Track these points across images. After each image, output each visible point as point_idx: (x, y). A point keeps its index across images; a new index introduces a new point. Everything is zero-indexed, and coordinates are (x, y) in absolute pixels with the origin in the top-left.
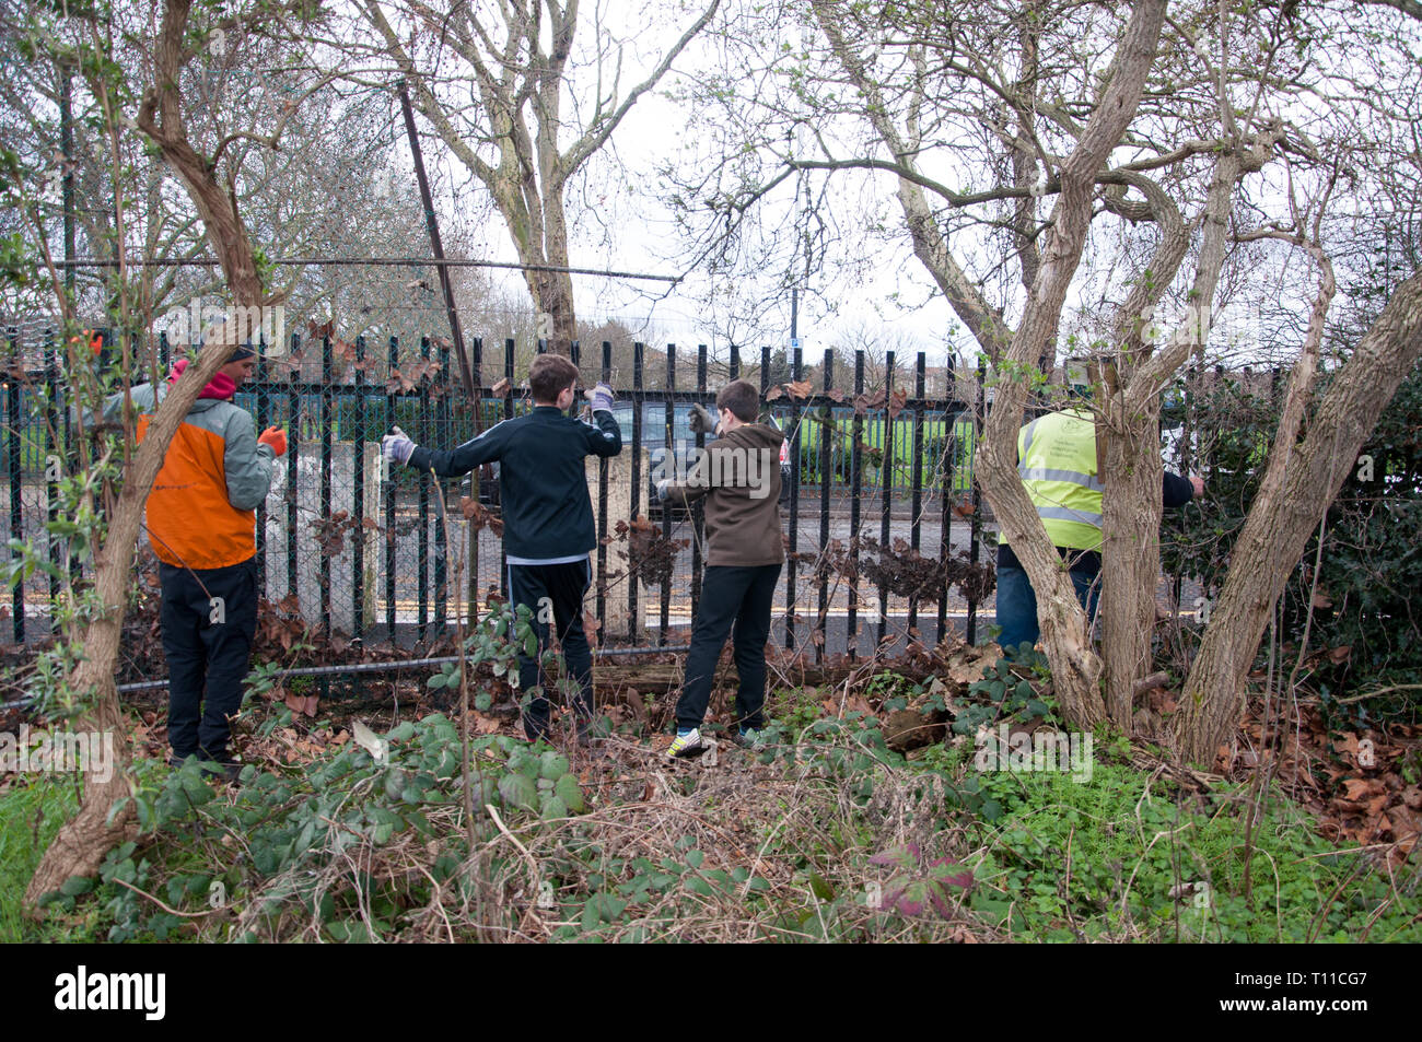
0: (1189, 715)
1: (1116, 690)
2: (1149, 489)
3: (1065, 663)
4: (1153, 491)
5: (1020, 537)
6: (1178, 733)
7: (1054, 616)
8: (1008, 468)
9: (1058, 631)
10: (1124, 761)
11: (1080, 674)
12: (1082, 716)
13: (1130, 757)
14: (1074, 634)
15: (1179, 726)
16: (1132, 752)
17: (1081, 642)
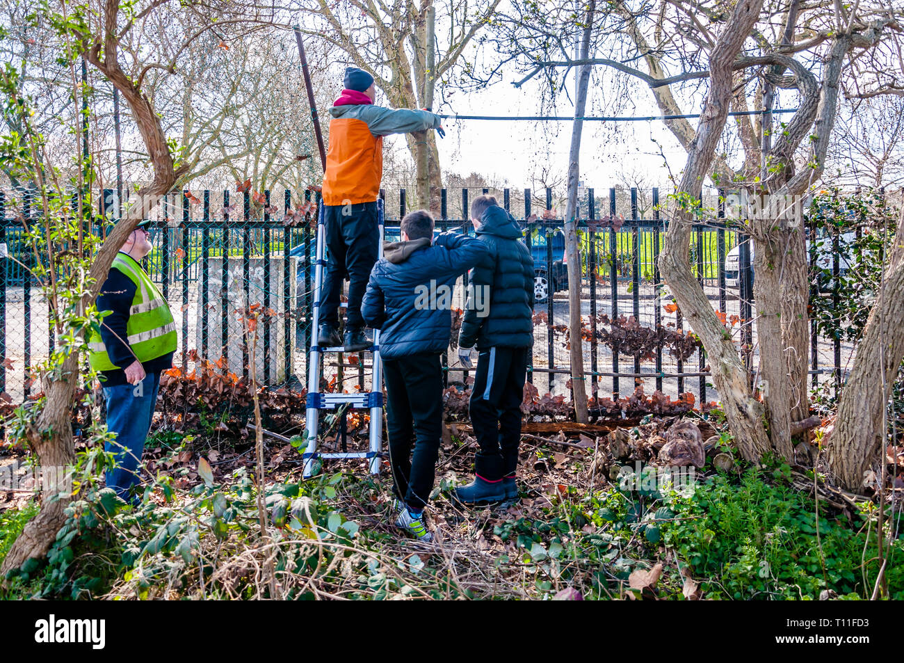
0: (838, 448)
1: (777, 427)
2: (796, 279)
3: (734, 406)
4: (799, 282)
5: (694, 315)
6: (831, 462)
7: (722, 372)
8: (682, 267)
9: (726, 384)
10: (786, 483)
11: (746, 416)
12: (751, 448)
13: (791, 480)
14: (739, 386)
15: (832, 457)
16: (792, 476)
17: (745, 391)
